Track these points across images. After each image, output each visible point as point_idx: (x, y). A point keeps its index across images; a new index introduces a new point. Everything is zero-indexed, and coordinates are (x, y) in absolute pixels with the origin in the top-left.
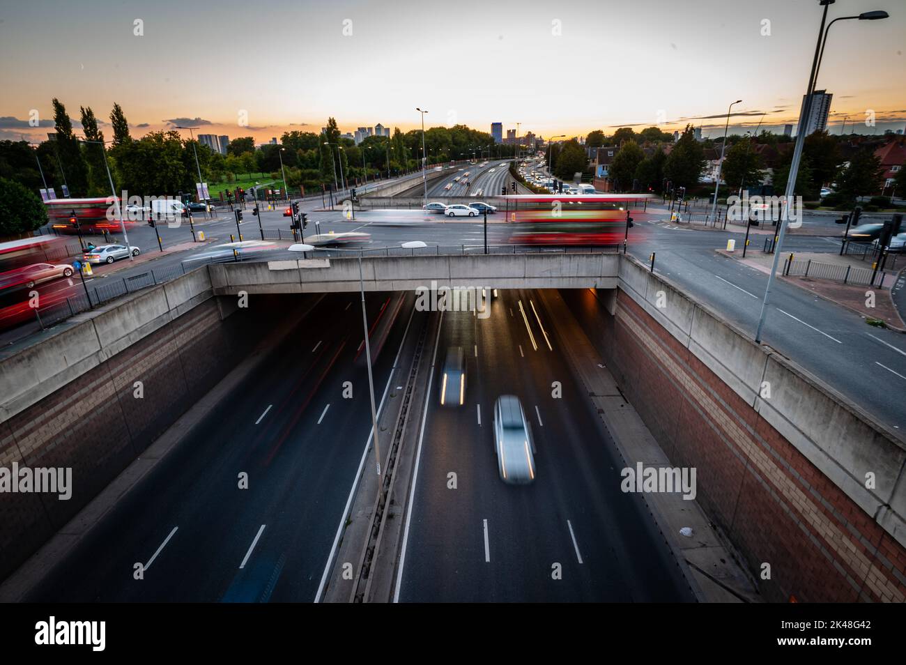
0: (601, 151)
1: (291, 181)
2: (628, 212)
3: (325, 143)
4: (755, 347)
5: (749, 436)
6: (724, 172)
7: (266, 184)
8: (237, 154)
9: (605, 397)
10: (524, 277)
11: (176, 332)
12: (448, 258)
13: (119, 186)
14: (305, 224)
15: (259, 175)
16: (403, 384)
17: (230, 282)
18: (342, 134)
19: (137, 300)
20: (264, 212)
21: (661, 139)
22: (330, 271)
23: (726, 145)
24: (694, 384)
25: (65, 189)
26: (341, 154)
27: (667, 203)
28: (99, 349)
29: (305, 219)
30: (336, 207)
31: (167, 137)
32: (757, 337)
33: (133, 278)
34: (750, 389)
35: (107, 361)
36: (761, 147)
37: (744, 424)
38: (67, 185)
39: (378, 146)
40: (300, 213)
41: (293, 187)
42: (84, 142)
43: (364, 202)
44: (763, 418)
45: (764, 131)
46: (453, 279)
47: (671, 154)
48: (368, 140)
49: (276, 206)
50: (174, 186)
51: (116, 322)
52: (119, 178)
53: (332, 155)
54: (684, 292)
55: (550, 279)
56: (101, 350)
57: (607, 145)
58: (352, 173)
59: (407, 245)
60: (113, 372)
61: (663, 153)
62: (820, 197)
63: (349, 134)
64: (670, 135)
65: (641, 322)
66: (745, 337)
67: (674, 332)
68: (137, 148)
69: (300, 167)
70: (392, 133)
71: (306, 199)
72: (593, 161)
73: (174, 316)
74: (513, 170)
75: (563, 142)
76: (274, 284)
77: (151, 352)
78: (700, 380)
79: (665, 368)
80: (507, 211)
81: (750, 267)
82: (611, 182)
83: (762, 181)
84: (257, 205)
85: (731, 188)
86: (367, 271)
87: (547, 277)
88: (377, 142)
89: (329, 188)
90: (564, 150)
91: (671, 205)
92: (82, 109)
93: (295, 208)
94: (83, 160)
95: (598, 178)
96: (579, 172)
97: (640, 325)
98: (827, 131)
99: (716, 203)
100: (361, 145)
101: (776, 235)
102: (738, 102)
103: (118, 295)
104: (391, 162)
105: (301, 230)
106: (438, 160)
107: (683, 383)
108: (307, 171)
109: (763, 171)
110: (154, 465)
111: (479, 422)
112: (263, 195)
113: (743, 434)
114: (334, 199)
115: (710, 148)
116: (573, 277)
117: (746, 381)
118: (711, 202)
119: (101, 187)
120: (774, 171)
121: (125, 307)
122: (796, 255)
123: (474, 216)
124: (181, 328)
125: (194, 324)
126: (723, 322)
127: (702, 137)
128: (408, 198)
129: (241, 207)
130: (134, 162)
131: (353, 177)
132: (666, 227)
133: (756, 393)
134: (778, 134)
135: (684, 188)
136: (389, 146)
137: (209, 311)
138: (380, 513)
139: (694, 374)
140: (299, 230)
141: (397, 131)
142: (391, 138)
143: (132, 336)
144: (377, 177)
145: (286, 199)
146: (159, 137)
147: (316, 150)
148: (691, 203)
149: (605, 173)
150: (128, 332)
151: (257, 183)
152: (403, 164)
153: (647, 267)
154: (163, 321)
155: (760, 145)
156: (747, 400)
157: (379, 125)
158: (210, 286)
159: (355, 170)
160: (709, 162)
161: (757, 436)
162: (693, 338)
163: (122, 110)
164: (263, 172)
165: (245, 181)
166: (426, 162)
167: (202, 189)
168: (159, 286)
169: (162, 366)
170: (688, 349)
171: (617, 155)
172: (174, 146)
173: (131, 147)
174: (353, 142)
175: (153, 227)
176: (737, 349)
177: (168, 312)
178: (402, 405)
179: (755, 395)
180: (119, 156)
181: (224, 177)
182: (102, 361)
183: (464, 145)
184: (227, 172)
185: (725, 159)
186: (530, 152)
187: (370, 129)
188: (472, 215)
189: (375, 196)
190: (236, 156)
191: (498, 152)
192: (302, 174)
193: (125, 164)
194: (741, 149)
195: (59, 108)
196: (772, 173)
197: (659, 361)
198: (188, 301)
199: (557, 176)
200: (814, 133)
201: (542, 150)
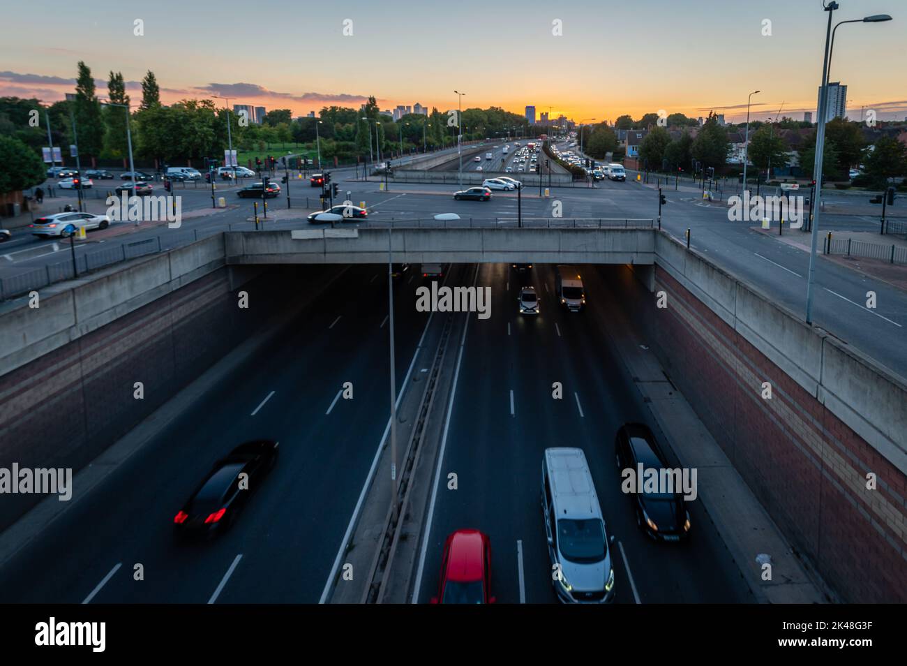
0: (630, 133)
1: (326, 152)
2: (660, 190)
3: (364, 118)
4: (807, 329)
5: (818, 433)
6: (750, 154)
7: (299, 154)
8: (272, 124)
9: (651, 383)
10: (559, 252)
11: (174, 305)
12: (481, 230)
13: (137, 149)
14: (336, 193)
15: (293, 145)
16: (428, 367)
17: (247, 251)
18: (380, 110)
19: (134, 268)
20: (293, 180)
21: (686, 124)
22: (357, 241)
23: (749, 129)
24: (747, 370)
25: (74, 149)
26: (379, 129)
27: (698, 182)
28: (73, 324)
29: (336, 189)
30: (369, 178)
31: (201, 105)
32: (808, 319)
33: (135, 244)
34: (810, 376)
35: (79, 339)
36: (783, 133)
37: (810, 418)
38: (78, 145)
39: (416, 123)
40: (331, 182)
41: (327, 157)
42: (107, 105)
43: (399, 174)
44: (830, 412)
45: (784, 118)
46: (486, 251)
47: (697, 137)
48: (406, 117)
49: (307, 175)
50: (200, 151)
51: (103, 293)
52: (139, 141)
53: (369, 129)
54: (723, 269)
55: (585, 254)
56: (74, 326)
57: (635, 128)
58: (387, 146)
59: (439, 217)
60: (84, 353)
61: (689, 136)
62: (850, 178)
63: (388, 111)
64: (694, 120)
65: (682, 299)
66: (795, 318)
67: (718, 310)
68: (165, 114)
69: (336, 140)
70: (430, 112)
71: (340, 169)
72: (623, 142)
73: (175, 286)
74: (546, 149)
75: (594, 125)
76: (295, 253)
77: (137, 329)
78: (752, 365)
79: (713, 351)
80: (541, 187)
81: (788, 245)
82: (641, 161)
83: (789, 163)
84: (287, 174)
85: (758, 169)
86: (397, 242)
87: (583, 252)
88: (415, 119)
89: (364, 160)
90: (594, 132)
91: (702, 184)
92: (112, 73)
93: (327, 177)
94: (101, 121)
95: (629, 157)
96: (610, 151)
97: (682, 303)
98: (847, 118)
99: (746, 182)
100: (399, 121)
101: (810, 214)
102: (756, 92)
103: (113, 262)
104: (428, 137)
105: (331, 200)
106: (473, 138)
107: (735, 369)
108: (342, 143)
109: (788, 154)
110: (110, 472)
111: (513, 412)
112: (294, 164)
113: (810, 430)
114: (368, 170)
115: (735, 132)
116: (609, 252)
117: (803, 367)
118: (741, 181)
119: (117, 149)
120: (799, 153)
121: (118, 276)
122: (834, 233)
123: (509, 190)
124: (181, 301)
125: (198, 296)
126: (769, 302)
127: (726, 123)
128: (443, 171)
129: (269, 175)
130: (160, 126)
131: (389, 151)
132: (699, 205)
133: (816, 381)
134: (799, 120)
135: (713, 168)
136: (426, 123)
137: (218, 281)
138: (391, 533)
139: (746, 358)
140: (328, 200)
141: (435, 111)
142: (429, 116)
143: (118, 310)
144: (412, 151)
145: (318, 169)
146: (191, 105)
147: (354, 124)
148: (721, 182)
149: (635, 153)
150: (114, 304)
151: (290, 152)
152: (439, 139)
153: (684, 243)
154: (160, 292)
155: (782, 131)
156: (809, 389)
157: (418, 104)
158: (223, 255)
159: (391, 144)
160: (734, 145)
161: (827, 433)
162: (739, 318)
163: (156, 77)
164: (297, 142)
165: (277, 150)
166: (462, 139)
167: (230, 156)
168: (164, 254)
169: (147, 345)
170: (734, 330)
171: (645, 137)
172: (206, 113)
173: (159, 112)
174: (391, 119)
175: (169, 191)
176: (787, 331)
177: (168, 283)
178: (426, 391)
179: (816, 384)
180: (145, 120)
181: (255, 146)
182: (74, 338)
183: (499, 125)
184: (260, 141)
185: (750, 142)
186: (562, 132)
187: (409, 108)
188: (506, 189)
189: (409, 169)
190: (271, 126)
191: (531, 132)
192: (338, 146)
193: (149, 128)
194: (764, 133)
195: (84, 71)
196: (798, 156)
197: (705, 343)
198: (195, 270)
199: (588, 155)
200: (834, 120)
201: (573, 130)
